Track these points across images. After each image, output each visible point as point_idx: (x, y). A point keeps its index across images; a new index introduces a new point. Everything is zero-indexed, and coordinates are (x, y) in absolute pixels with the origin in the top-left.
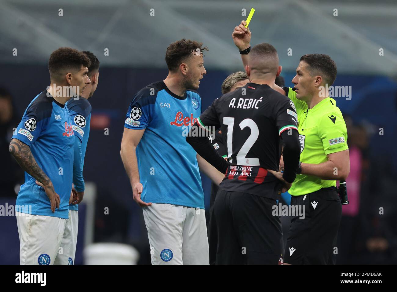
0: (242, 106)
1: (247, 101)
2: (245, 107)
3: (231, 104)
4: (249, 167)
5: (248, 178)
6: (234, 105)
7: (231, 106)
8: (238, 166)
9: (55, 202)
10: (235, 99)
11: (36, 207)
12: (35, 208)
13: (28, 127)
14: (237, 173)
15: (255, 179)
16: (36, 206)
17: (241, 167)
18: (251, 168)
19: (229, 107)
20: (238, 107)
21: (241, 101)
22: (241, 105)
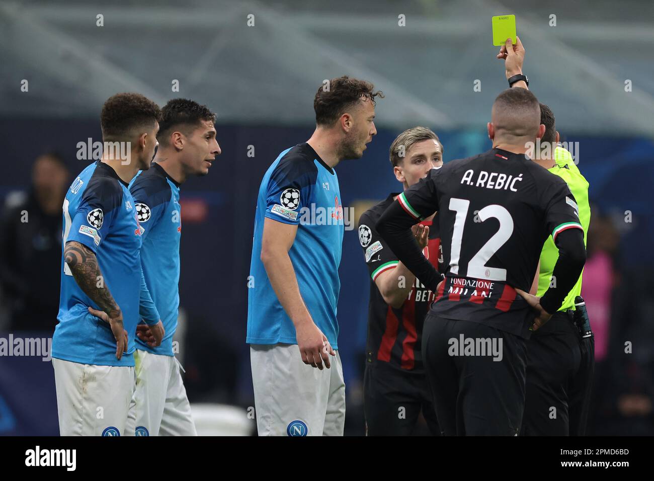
0: (486, 183)
1: (494, 176)
2: (490, 185)
3: (464, 178)
4: (488, 281)
5: (485, 299)
6: (471, 181)
7: (466, 182)
8: (468, 279)
9: (124, 343)
10: (472, 171)
11: (93, 352)
12: (91, 354)
13: (93, 223)
14: (464, 291)
15: (498, 303)
16: (92, 350)
17: (475, 281)
18: (491, 284)
19: (462, 182)
20: (477, 185)
21: (484, 176)
22: (483, 182)
